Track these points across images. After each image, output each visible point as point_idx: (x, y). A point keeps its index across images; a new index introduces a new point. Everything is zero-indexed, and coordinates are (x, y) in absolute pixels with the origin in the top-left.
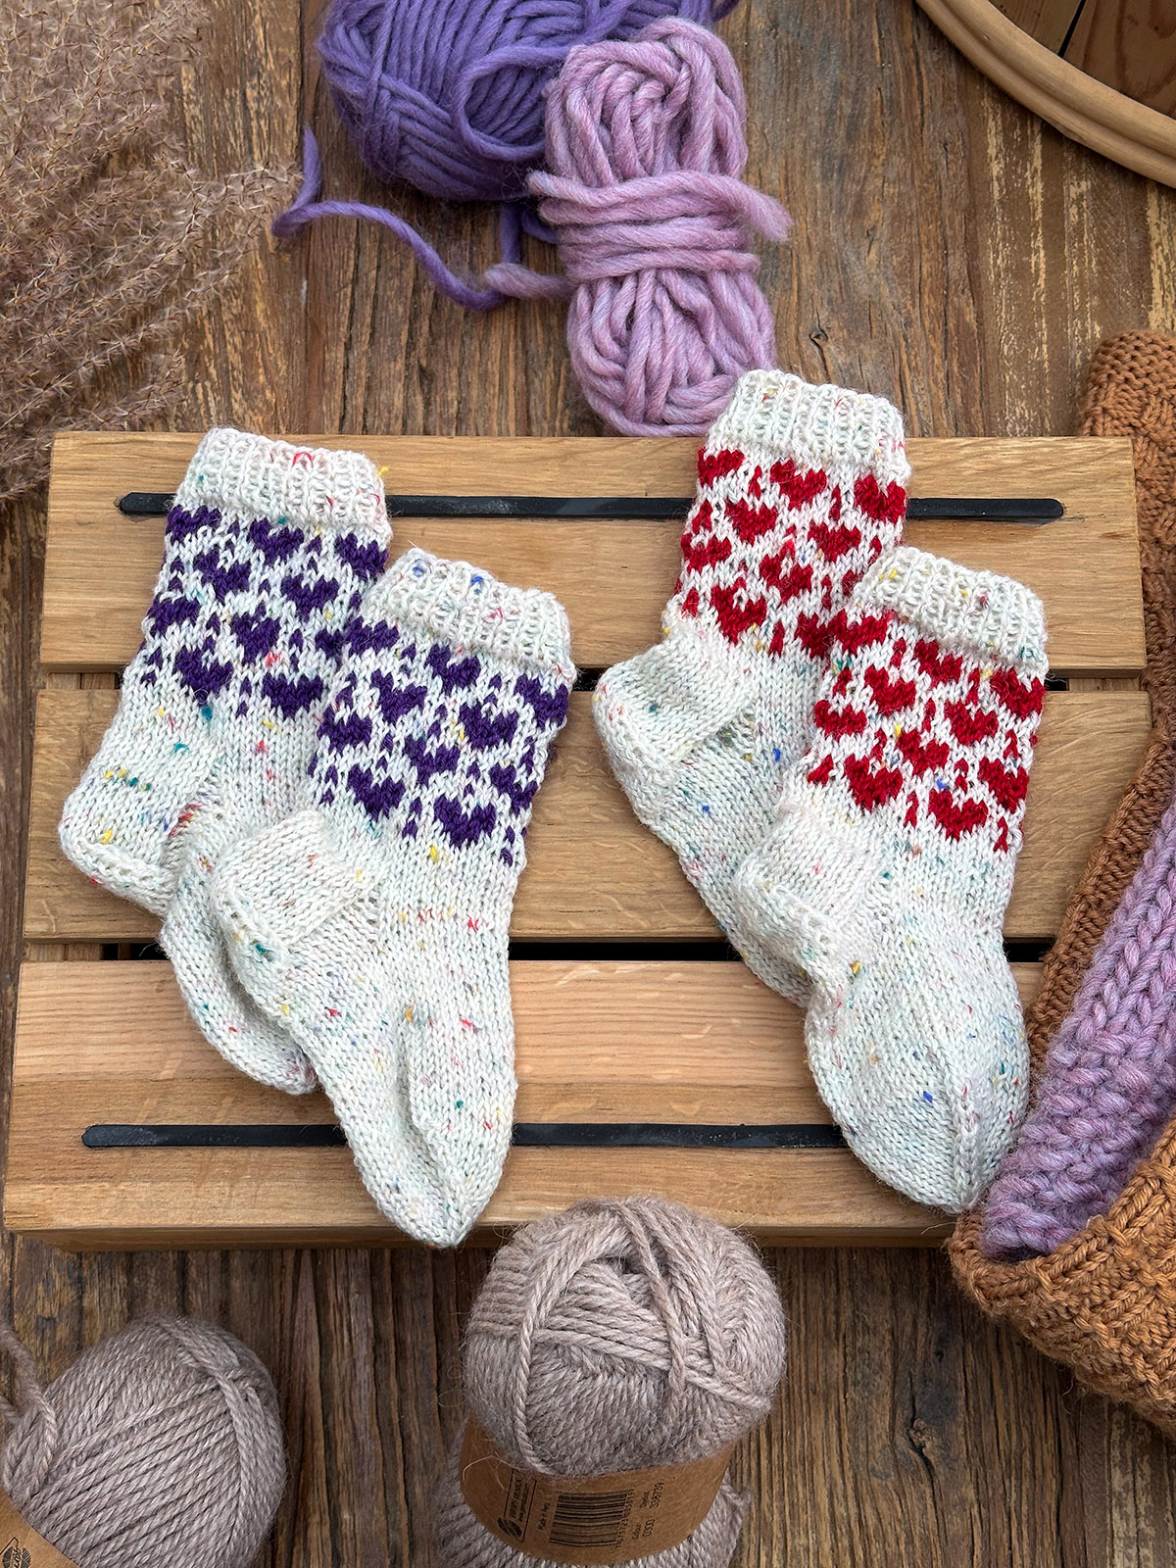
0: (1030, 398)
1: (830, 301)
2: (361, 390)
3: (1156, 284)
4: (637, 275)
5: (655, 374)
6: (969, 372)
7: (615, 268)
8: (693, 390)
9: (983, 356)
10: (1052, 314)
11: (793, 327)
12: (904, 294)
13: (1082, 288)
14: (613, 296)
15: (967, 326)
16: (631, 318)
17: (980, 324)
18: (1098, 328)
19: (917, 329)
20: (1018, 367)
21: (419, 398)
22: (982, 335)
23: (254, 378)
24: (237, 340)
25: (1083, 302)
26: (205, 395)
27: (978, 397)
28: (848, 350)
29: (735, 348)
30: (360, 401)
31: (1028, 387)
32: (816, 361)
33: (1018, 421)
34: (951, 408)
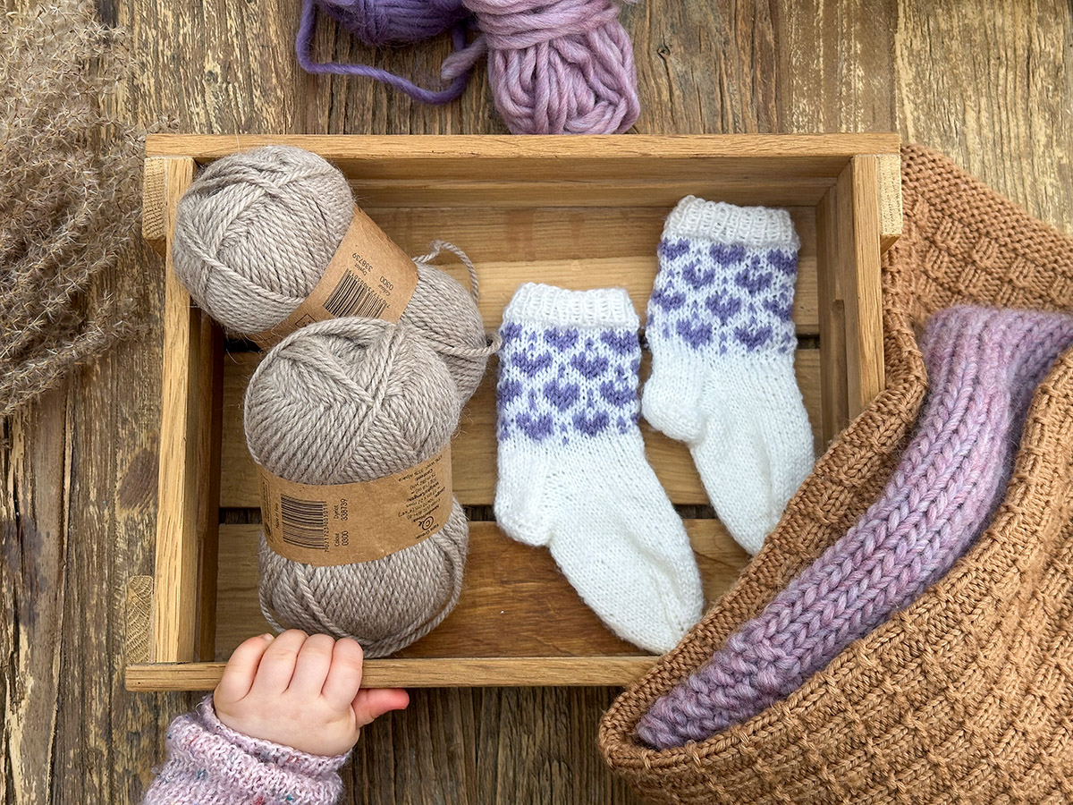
0: (810, 98)
1: (672, 26)
3: (901, 14)
4: (536, 46)
5: (555, 114)
6: (768, 77)
9: (778, 66)
10: (827, 36)
11: (646, 45)
12: (724, 21)
13: (849, 17)
15: (768, 44)
16: (535, 75)
17: (777, 43)
18: (859, 46)
19: (732, 46)
20: (802, 74)
22: (778, 51)
25: (849, 27)
27: (774, 96)
28: (684, 61)
31: (809, 89)
32: (662, 70)
33: (801, 113)
34: (755, 104)
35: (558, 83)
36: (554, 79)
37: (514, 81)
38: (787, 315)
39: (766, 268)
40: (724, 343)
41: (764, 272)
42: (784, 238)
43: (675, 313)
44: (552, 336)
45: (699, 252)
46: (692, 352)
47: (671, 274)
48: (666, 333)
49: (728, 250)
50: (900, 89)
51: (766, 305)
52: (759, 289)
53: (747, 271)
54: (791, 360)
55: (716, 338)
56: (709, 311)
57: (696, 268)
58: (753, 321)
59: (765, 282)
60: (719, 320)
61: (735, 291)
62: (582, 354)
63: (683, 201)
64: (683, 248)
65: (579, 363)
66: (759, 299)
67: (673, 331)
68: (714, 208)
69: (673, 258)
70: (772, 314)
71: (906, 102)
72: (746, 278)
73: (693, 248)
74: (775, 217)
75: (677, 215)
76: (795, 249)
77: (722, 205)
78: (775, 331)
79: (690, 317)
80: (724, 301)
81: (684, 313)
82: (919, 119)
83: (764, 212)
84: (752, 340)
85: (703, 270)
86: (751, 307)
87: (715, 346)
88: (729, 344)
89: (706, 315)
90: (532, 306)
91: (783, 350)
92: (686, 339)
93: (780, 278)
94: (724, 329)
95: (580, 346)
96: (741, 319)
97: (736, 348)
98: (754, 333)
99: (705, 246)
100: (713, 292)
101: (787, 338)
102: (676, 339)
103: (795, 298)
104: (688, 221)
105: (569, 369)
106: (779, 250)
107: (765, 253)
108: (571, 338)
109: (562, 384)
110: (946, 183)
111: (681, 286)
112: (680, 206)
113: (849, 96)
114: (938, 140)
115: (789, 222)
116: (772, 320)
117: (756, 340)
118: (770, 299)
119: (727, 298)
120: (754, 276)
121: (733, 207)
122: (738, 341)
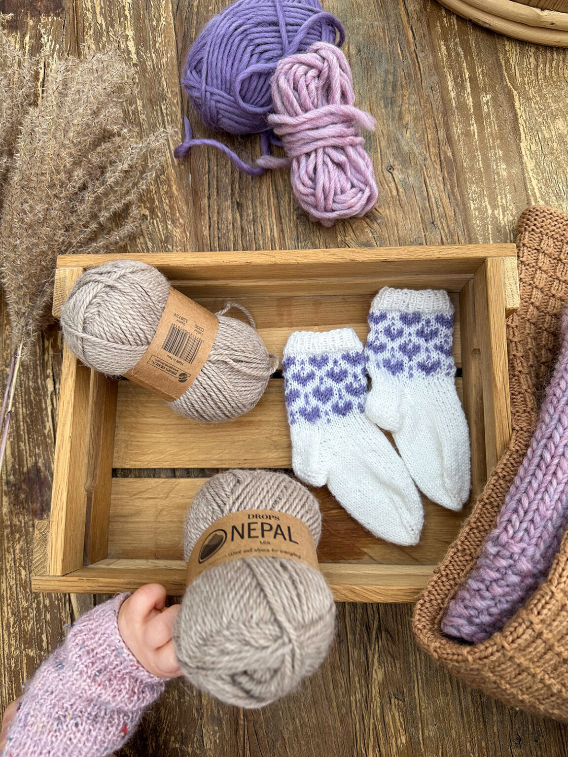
0: (477, 183)
1: (393, 154)
2: (216, 214)
3: (522, 132)
4: (316, 151)
5: (327, 192)
6: (452, 175)
7: (306, 149)
8: (343, 195)
9: (456, 169)
10: (482, 149)
11: (380, 167)
12: (422, 148)
13: (493, 137)
14: (307, 161)
15: (449, 157)
16: (315, 169)
17: (454, 156)
18: (501, 152)
19: (429, 161)
20: (471, 171)
21: (238, 214)
22: (455, 160)
23: (175, 215)
24: (167, 201)
25: (494, 143)
26: (157, 224)
27: (456, 185)
28: (403, 173)
29: (359, 176)
30: (216, 218)
31: (476, 179)
32: (391, 179)
33: (474, 193)
34: (446, 191)
35: (329, 172)
36: (326, 170)
37: (303, 172)
38: (449, 353)
39: (434, 325)
40: (411, 371)
41: (433, 328)
42: (444, 307)
43: (381, 355)
44: (313, 361)
45: (393, 318)
46: (392, 377)
47: (377, 332)
48: (378, 365)
49: (411, 316)
50: (528, 173)
51: (436, 347)
52: (431, 338)
53: (423, 328)
54: (453, 380)
55: (406, 369)
56: (401, 353)
57: (392, 328)
58: (429, 357)
59: (434, 334)
60: (407, 358)
61: (416, 340)
62: (332, 369)
63: (382, 291)
64: (383, 317)
65: (331, 375)
66: (431, 344)
67: (381, 365)
68: (400, 293)
69: (377, 323)
70: (440, 353)
71: (532, 179)
72: (422, 332)
73: (389, 316)
74: (438, 295)
75: (378, 299)
76: (451, 313)
77: (405, 290)
78: (442, 363)
79: (390, 357)
80: (410, 346)
81: (386, 355)
82: (541, 188)
83: (431, 292)
84: (428, 369)
85: (396, 329)
86: (427, 350)
87: (406, 373)
88: (415, 372)
89: (399, 355)
90: (299, 345)
91: (448, 374)
92: (388, 370)
93: (443, 331)
94: (411, 363)
95: (331, 364)
96: (421, 357)
97: (418, 374)
98: (430, 365)
99: (397, 315)
100: (403, 342)
101: (450, 367)
102: (384, 370)
103: (453, 342)
104: (385, 302)
105: (325, 379)
106: (442, 314)
107: (433, 317)
108: (325, 360)
109: (323, 388)
110: (561, 225)
111: (383, 339)
112: (380, 293)
113: (499, 180)
114: (554, 198)
115: (447, 297)
116: (440, 357)
117: (431, 368)
118: (438, 343)
119: (412, 344)
120: (427, 330)
121: (413, 291)
122: (420, 370)
